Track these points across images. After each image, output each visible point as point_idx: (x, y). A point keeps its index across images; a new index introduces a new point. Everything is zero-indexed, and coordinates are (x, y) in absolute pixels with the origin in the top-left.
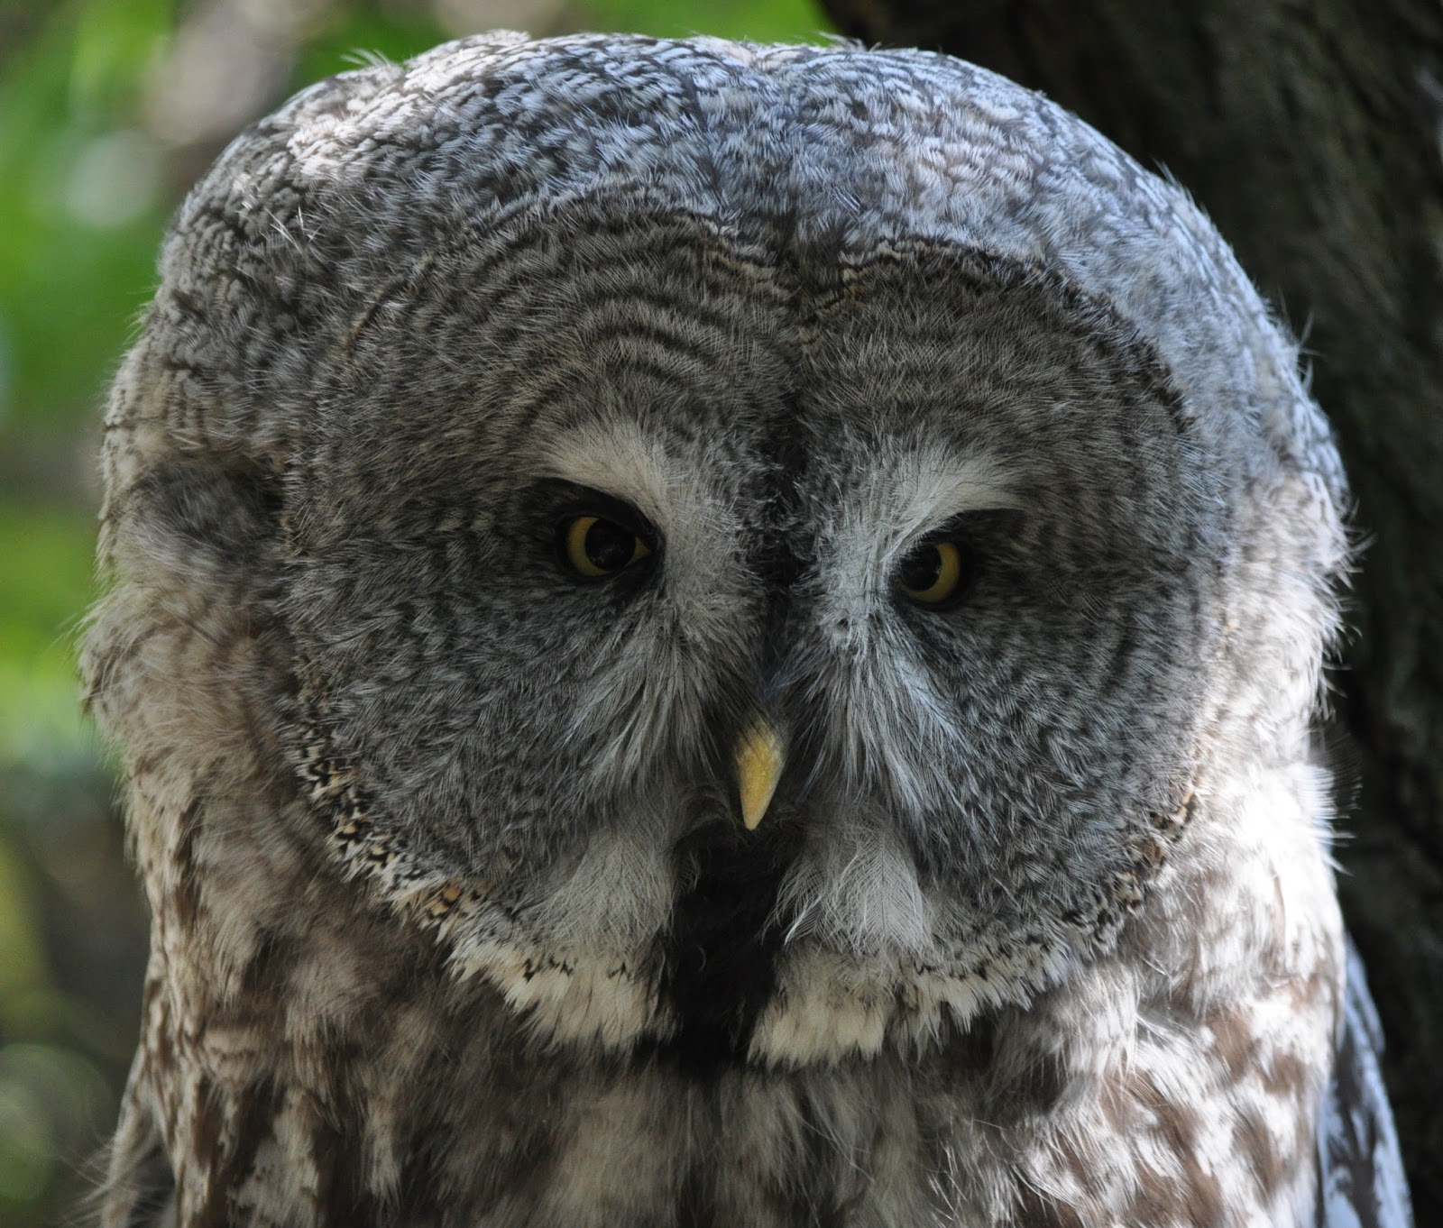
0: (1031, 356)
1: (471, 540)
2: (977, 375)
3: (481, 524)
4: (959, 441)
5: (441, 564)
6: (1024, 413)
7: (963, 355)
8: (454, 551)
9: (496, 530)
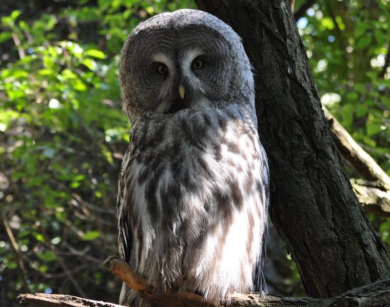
0: (198, 35)
1: (146, 70)
2: (193, 39)
3: (148, 68)
4: (193, 48)
5: (143, 73)
6: (200, 42)
7: (191, 38)
8: (145, 72)
9: (150, 69)
